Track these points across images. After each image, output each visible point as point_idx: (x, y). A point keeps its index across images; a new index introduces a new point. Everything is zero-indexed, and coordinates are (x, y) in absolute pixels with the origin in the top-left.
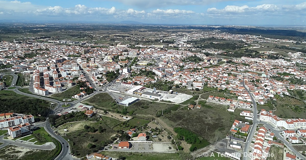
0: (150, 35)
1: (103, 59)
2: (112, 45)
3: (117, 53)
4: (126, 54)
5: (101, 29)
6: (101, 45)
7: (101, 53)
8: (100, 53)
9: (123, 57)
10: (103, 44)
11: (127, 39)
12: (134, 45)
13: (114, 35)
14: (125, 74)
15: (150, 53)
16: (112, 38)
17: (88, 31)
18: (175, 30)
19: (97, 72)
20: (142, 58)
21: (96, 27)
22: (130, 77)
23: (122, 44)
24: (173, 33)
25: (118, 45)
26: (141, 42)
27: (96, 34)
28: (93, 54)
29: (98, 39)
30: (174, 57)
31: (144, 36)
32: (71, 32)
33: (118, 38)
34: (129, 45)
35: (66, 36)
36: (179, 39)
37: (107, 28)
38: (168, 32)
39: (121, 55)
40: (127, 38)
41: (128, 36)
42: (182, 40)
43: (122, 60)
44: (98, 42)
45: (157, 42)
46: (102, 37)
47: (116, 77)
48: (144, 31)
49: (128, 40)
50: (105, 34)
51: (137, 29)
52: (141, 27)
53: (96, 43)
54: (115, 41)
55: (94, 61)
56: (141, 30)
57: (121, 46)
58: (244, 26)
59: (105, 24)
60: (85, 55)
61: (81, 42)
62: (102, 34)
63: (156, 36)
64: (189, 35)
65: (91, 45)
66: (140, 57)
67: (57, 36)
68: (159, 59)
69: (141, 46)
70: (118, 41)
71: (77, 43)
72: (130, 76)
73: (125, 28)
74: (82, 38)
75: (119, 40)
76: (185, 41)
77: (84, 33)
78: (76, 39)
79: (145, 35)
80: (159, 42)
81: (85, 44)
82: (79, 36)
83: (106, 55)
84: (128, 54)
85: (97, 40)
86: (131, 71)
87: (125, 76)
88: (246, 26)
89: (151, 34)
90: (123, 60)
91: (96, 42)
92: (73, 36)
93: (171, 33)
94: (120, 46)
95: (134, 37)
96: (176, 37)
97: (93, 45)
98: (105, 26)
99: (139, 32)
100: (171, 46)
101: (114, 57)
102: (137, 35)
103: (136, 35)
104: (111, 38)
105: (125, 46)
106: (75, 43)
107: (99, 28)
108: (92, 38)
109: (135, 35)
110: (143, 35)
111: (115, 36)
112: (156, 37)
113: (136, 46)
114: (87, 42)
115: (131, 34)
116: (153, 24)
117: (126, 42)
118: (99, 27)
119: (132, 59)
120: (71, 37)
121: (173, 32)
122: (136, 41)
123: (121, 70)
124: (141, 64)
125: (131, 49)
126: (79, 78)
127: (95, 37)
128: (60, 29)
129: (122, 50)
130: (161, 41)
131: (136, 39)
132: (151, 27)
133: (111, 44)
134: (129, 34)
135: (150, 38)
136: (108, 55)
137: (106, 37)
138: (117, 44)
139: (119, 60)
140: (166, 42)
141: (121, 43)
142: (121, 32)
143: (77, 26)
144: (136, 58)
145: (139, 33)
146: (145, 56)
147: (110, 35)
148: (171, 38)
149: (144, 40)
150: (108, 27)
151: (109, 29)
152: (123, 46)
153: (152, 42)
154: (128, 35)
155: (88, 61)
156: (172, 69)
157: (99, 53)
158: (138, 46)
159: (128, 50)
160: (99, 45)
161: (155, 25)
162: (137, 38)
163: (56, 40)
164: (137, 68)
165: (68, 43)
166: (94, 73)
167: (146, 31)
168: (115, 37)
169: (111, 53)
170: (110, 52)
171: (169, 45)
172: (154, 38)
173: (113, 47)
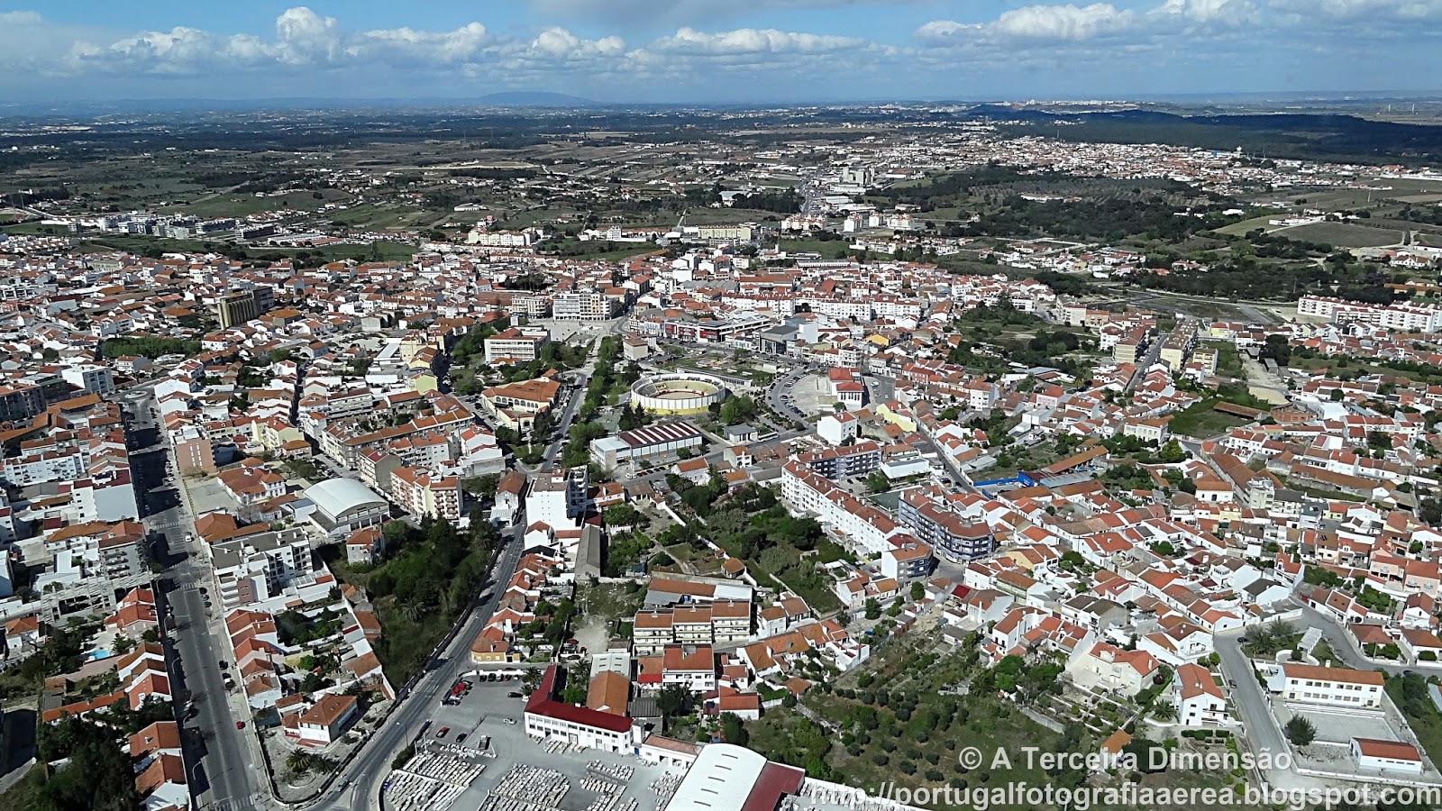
0: (648, 163)
1: (363, 365)
2: (438, 237)
3: (471, 308)
4: (533, 310)
5: (381, 135)
6: (370, 237)
7: (359, 309)
8: (348, 309)
9: (514, 343)
10: (380, 228)
11: (523, 194)
12: (573, 226)
13: (448, 167)
14: (546, 543)
15: (700, 298)
16: (436, 188)
17: (311, 148)
18: (764, 128)
19: (289, 549)
20: (652, 343)
21: (356, 127)
22: (595, 581)
23: (494, 229)
24: (764, 147)
25: (473, 237)
26: (609, 206)
27: (348, 166)
28: (294, 324)
29: (358, 194)
30: (868, 318)
31: (618, 169)
32: (214, 156)
33: (472, 188)
34: (540, 232)
35: (172, 185)
36: (817, 183)
37: (414, 130)
38: (733, 141)
39: (501, 323)
40: (522, 184)
41: (530, 175)
42: (834, 184)
43: (510, 372)
44: (354, 216)
45: (704, 205)
46: (376, 182)
47: (475, 595)
48: (608, 142)
49: (529, 197)
50: (397, 163)
51: (569, 131)
52: (587, 122)
53: (342, 224)
54: (456, 209)
55: (291, 387)
56: (591, 135)
57: (494, 238)
58: (1086, 103)
59: (405, 113)
60: (240, 334)
61: (250, 218)
62: (385, 167)
63: (681, 167)
64: (857, 158)
65: (303, 238)
66: (638, 339)
67: (119, 184)
68: (782, 347)
69: (613, 235)
70: (476, 207)
71: (218, 226)
72: (596, 573)
73: (508, 129)
74: (260, 195)
75: (478, 202)
76: (853, 190)
77: (283, 159)
78: (228, 197)
79: (618, 164)
80: (717, 205)
81: (269, 232)
82: (247, 183)
83: (389, 324)
84: (548, 314)
85: (345, 201)
86: (598, 501)
87: (557, 573)
88: (1095, 103)
89: (649, 157)
90: (514, 371)
91: (339, 219)
92: (212, 181)
93: (756, 150)
94: (484, 239)
95: (565, 179)
96: (791, 169)
97: (317, 236)
98: (405, 120)
99: (584, 145)
100: (796, 226)
101: (450, 341)
102: (576, 167)
103: (570, 166)
104: (431, 189)
105: (517, 240)
106: (205, 228)
107: (370, 130)
108: (320, 189)
109: (566, 162)
110: (612, 166)
111: (454, 174)
112: (684, 172)
113: (583, 238)
114: (286, 221)
115: (543, 162)
116: (642, 107)
117: (518, 213)
118: (374, 127)
119: (579, 356)
120: (199, 187)
121: (764, 143)
122: (580, 204)
123: (508, 495)
124: (660, 406)
125: (557, 263)
126: (100, 633)
127: (335, 186)
128: (156, 142)
129: (502, 278)
130: (727, 197)
131: (574, 186)
132: (639, 118)
133: (431, 227)
134: (532, 162)
135: (653, 182)
136: (403, 324)
137: (403, 180)
138: (466, 229)
139: (487, 370)
140: (757, 202)
141: (490, 218)
142: (484, 151)
143: (260, 126)
144: (613, 349)
145: (585, 154)
146: (671, 330)
147: (429, 172)
148: (767, 176)
149: (627, 197)
150: (416, 125)
151: (421, 136)
152: (507, 239)
153: (675, 205)
154: (530, 166)
155: (245, 396)
156: (935, 455)
157: (341, 310)
158: (596, 233)
159: (542, 278)
160: (354, 239)
161: (655, 107)
162: (580, 179)
163: (99, 211)
164: (637, 452)
165: (162, 230)
166: (259, 565)
167: (620, 142)
168: (453, 181)
169: (425, 308)
170: (419, 303)
171: (785, 225)
172: (675, 179)
173: (445, 247)
